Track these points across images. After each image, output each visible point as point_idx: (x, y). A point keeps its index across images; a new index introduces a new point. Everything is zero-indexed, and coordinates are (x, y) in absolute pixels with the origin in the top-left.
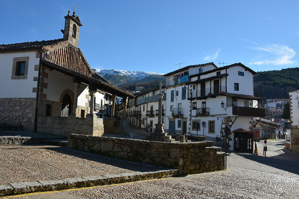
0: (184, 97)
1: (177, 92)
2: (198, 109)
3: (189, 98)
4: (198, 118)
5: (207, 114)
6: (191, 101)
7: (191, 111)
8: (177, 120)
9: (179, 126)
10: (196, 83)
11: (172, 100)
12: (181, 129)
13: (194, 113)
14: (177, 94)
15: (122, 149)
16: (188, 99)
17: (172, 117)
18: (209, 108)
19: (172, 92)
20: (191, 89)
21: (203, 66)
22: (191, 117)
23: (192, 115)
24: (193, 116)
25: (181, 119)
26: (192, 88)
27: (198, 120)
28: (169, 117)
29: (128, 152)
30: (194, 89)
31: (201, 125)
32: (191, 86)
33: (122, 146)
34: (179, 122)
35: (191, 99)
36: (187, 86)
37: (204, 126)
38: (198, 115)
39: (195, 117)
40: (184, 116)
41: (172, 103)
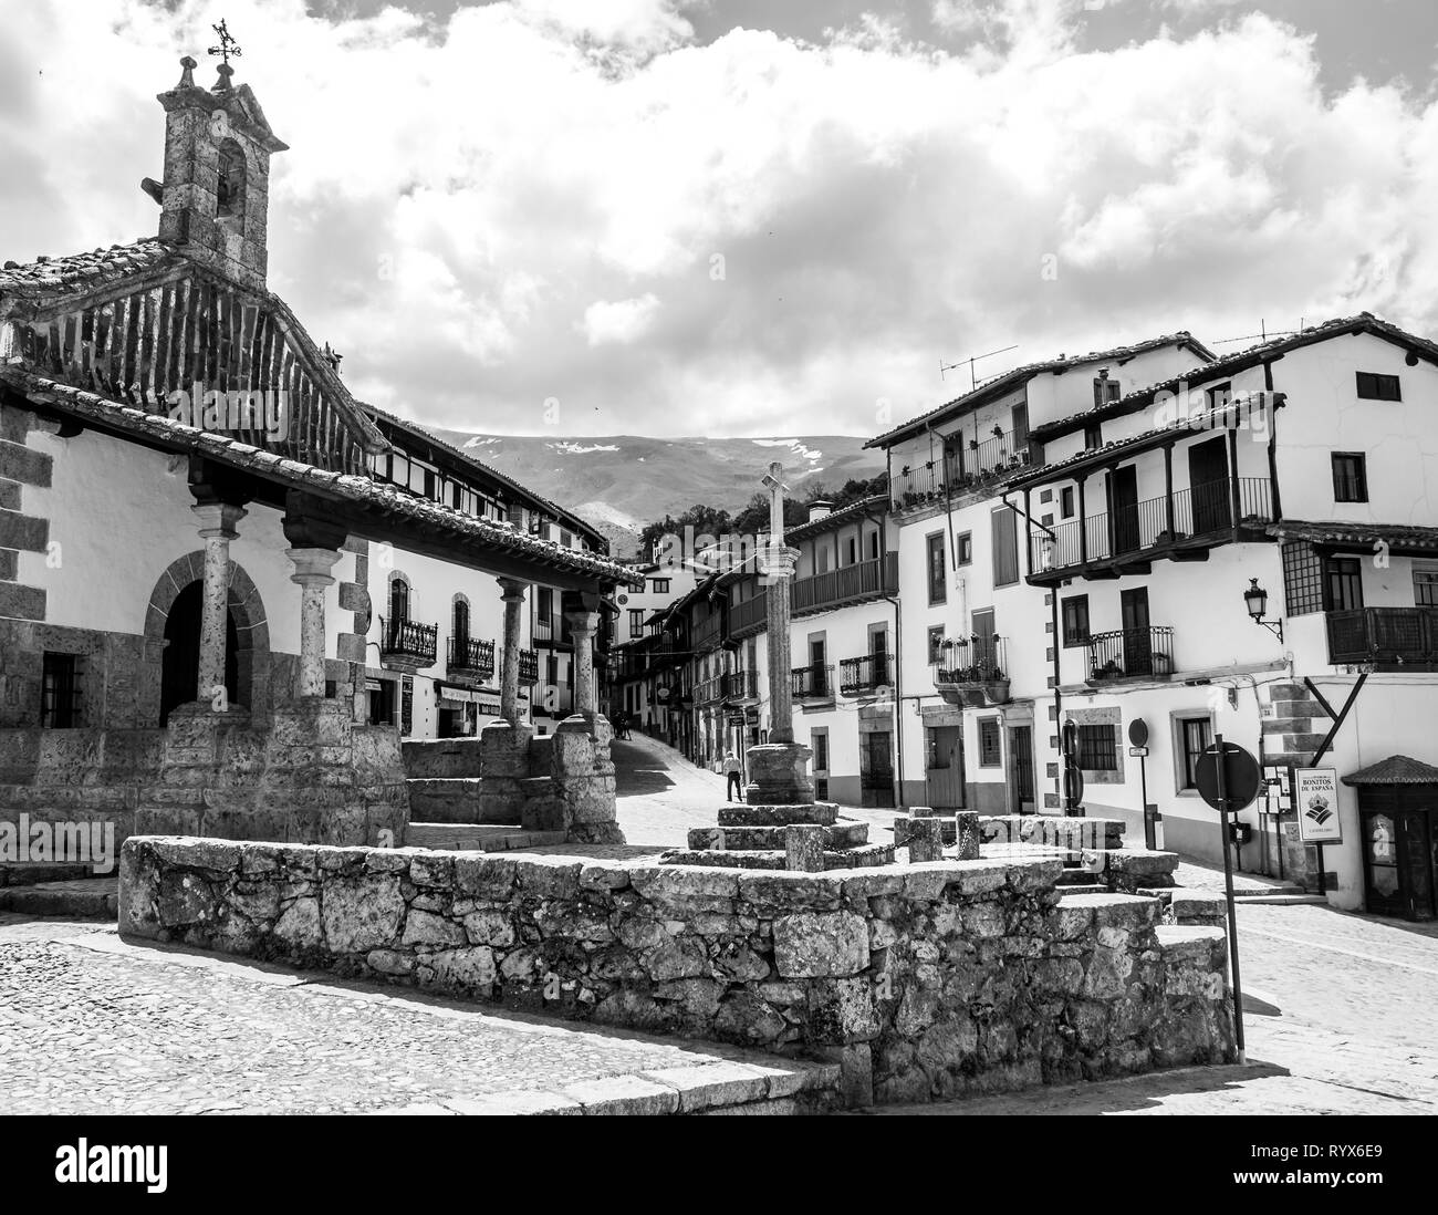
0: (1004, 576)
1: (965, 539)
2: (1101, 638)
3: (1037, 570)
4: (1107, 699)
5: (1159, 665)
6: (1049, 591)
7: (1054, 655)
8: (970, 720)
9: (989, 757)
10: (1079, 471)
11: (937, 594)
12: (998, 775)
13: (1076, 664)
14: (964, 559)
15: (460, 924)
16: (1034, 580)
17: (940, 701)
18: (1168, 631)
19: (935, 541)
20: (1051, 516)
21: (1122, 363)
22: (1058, 696)
23: (1064, 681)
24: (1070, 690)
25: (995, 711)
26: (1055, 508)
27: (1105, 712)
28: (925, 703)
29: (500, 949)
30: (1067, 513)
31: (1125, 743)
32: (1046, 497)
33: (457, 908)
34: (988, 730)
35: (1051, 579)
36: (1017, 497)
37: (1143, 751)
38: (1103, 676)
39: (1085, 692)
40: (1016, 691)
41: (938, 615)
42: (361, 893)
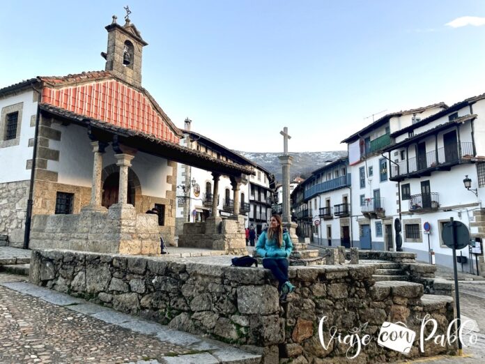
0: (383, 178)
1: (371, 168)
2: (414, 196)
3: (393, 175)
4: (415, 216)
5: (433, 206)
6: (397, 183)
7: (399, 202)
8: (373, 223)
9: (379, 233)
10: (405, 146)
11: (363, 185)
12: (382, 239)
13: (406, 205)
14: (371, 173)
15: (128, 284)
16: (392, 179)
17: (363, 217)
18: (437, 194)
19: (362, 169)
20: (397, 160)
21: (421, 112)
22: (400, 215)
23: (402, 211)
24: (404, 213)
25: (380, 220)
26: (399, 157)
27: (415, 220)
28: (359, 217)
29: (141, 294)
30: (403, 159)
31: (423, 230)
32: (396, 154)
33: (128, 277)
34: (378, 226)
35: (398, 179)
36: (386, 154)
37: (429, 232)
38: (415, 210)
39: (409, 214)
40: (387, 214)
41: (363, 191)
42: (98, 270)
